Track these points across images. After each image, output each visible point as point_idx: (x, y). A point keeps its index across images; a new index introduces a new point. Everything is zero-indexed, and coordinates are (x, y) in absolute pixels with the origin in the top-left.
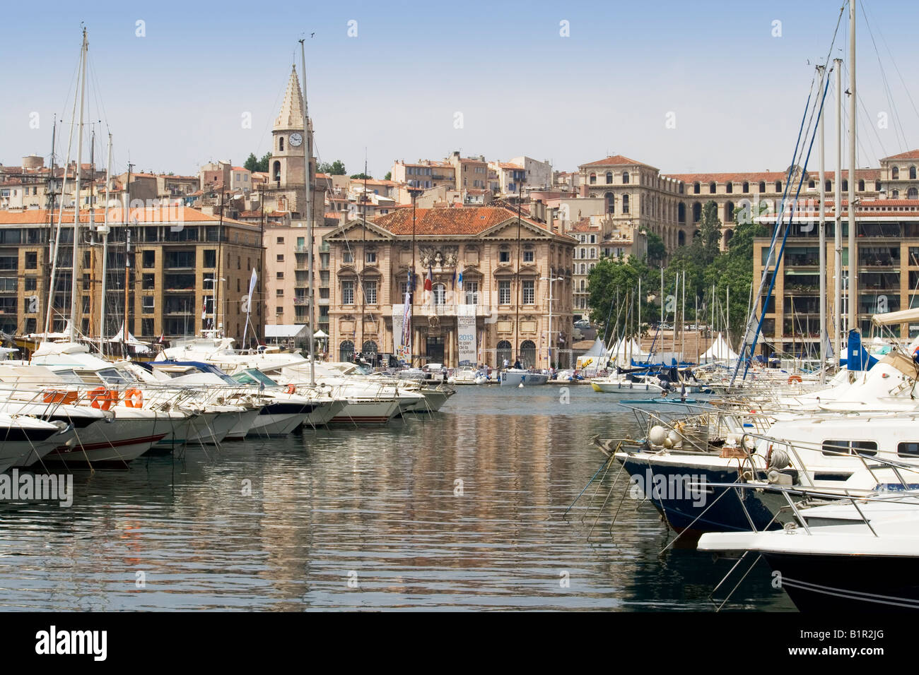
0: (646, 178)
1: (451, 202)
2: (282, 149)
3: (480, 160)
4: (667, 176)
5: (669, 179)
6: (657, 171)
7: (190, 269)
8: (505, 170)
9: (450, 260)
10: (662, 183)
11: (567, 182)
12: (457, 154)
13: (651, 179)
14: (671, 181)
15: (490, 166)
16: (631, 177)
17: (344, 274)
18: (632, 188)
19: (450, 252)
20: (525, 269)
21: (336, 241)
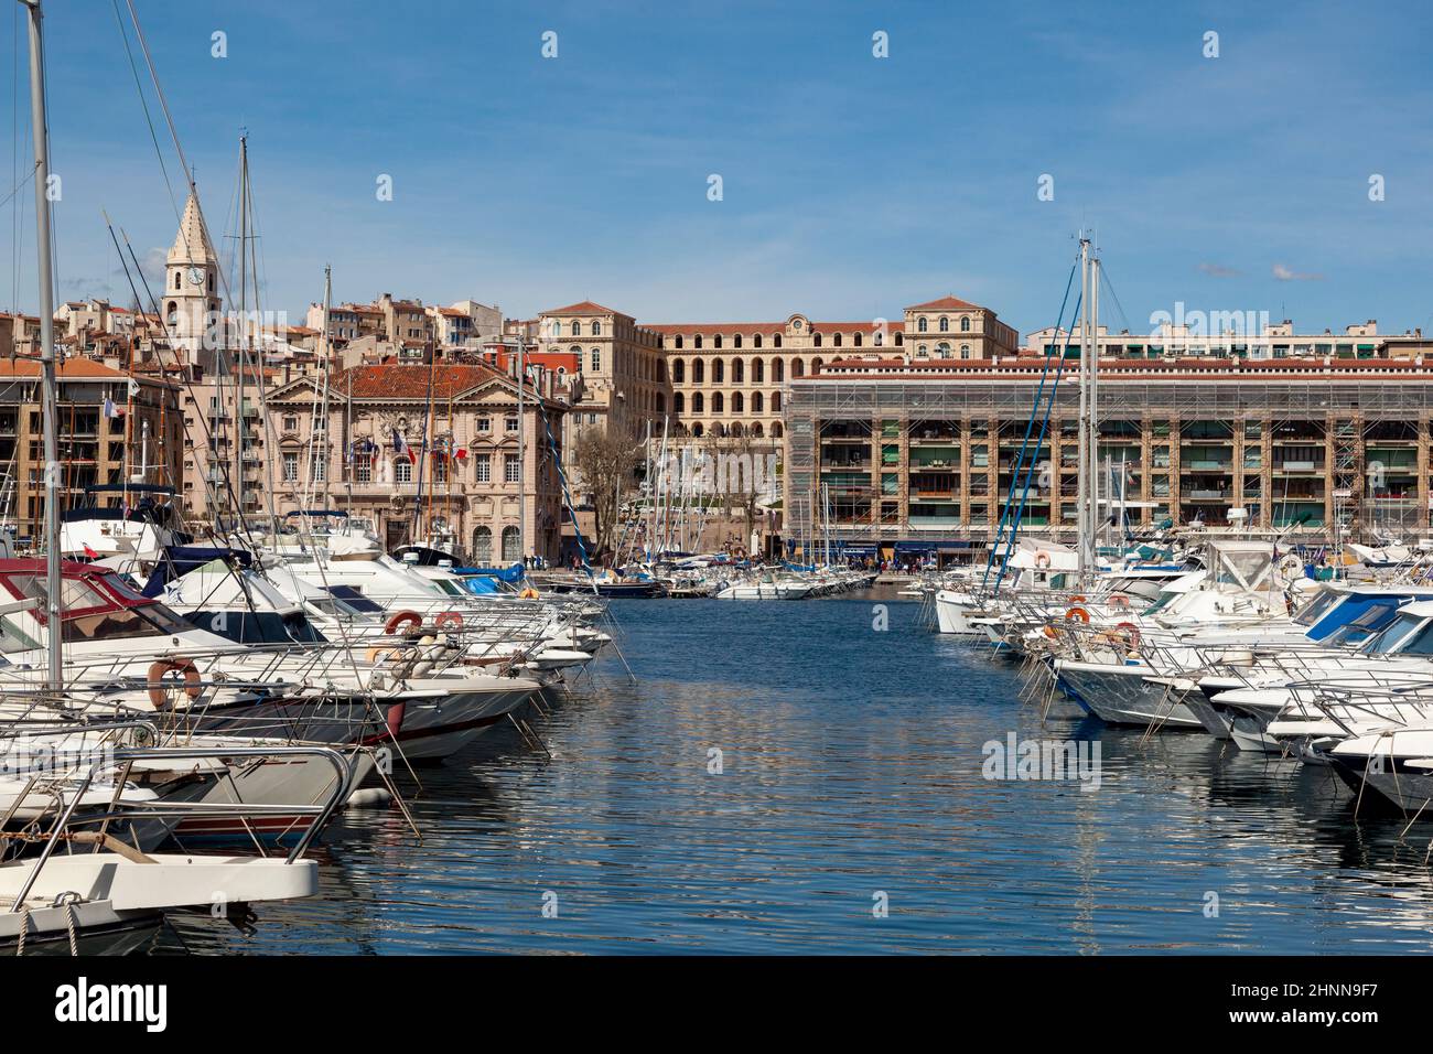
0: (620, 328)
1: (383, 355)
2: (178, 287)
3: (416, 305)
4: (643, 327)
5: (646, 331)
6: (632, 321)
7: (91, 436)
8: (446, 316)
9: (417, 428)
10: (638, 335)
11: (521, 332)
12: (388, 296)
13: (625, 331)
14: (649, 333)
15: (428, 312)
16: (602, 327)
17: (285, 444)
18: (603, 341)
19: (416, 419)
20: (508, 439)
21: (275, 404)
